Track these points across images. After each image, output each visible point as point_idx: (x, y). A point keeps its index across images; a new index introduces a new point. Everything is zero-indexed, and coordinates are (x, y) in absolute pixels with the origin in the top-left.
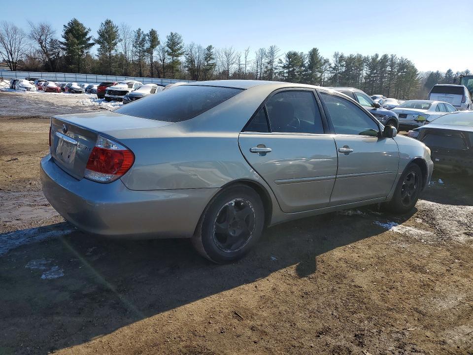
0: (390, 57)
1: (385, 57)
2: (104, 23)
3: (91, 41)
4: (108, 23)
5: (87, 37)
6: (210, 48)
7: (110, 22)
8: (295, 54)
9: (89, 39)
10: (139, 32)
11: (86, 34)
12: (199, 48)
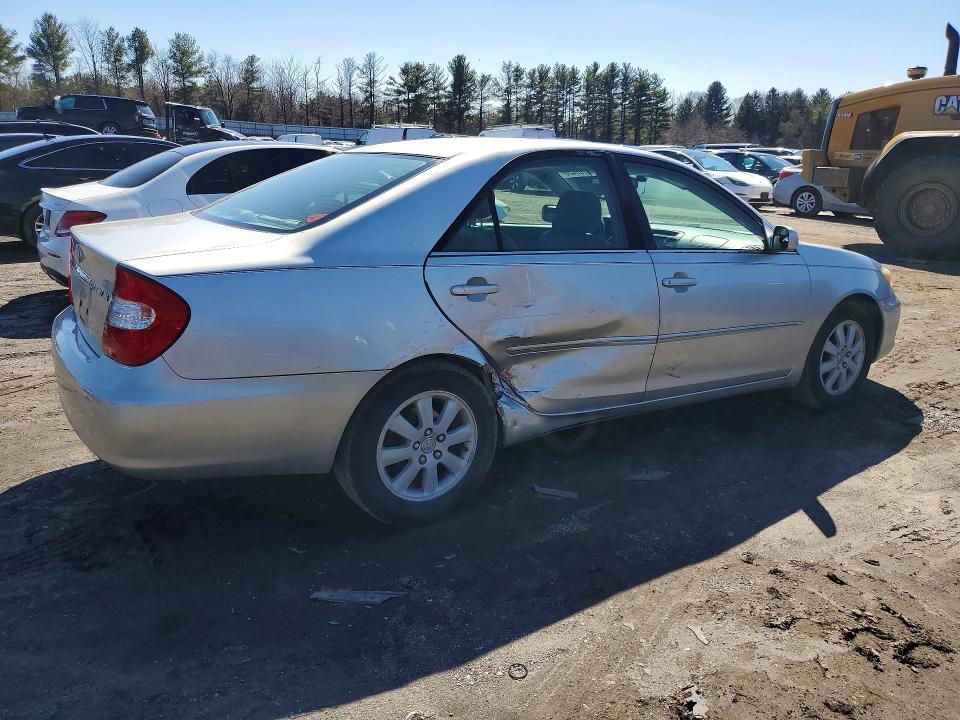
0: (621, 67)
1: (613, 67)
2: (40, 19)
3: (19, 53)
4: (48, 19)
5: (12, 45)
6: (252, 60)
7: (50, 17)
8: (419, 68)
9: (15, 49)
10: (111, 35)
11: (8, 41)
12: (228, 60)
